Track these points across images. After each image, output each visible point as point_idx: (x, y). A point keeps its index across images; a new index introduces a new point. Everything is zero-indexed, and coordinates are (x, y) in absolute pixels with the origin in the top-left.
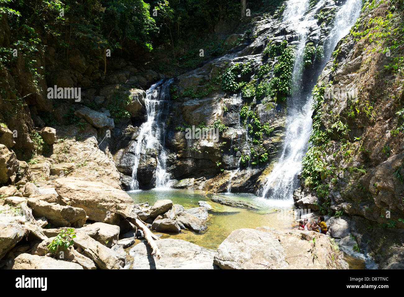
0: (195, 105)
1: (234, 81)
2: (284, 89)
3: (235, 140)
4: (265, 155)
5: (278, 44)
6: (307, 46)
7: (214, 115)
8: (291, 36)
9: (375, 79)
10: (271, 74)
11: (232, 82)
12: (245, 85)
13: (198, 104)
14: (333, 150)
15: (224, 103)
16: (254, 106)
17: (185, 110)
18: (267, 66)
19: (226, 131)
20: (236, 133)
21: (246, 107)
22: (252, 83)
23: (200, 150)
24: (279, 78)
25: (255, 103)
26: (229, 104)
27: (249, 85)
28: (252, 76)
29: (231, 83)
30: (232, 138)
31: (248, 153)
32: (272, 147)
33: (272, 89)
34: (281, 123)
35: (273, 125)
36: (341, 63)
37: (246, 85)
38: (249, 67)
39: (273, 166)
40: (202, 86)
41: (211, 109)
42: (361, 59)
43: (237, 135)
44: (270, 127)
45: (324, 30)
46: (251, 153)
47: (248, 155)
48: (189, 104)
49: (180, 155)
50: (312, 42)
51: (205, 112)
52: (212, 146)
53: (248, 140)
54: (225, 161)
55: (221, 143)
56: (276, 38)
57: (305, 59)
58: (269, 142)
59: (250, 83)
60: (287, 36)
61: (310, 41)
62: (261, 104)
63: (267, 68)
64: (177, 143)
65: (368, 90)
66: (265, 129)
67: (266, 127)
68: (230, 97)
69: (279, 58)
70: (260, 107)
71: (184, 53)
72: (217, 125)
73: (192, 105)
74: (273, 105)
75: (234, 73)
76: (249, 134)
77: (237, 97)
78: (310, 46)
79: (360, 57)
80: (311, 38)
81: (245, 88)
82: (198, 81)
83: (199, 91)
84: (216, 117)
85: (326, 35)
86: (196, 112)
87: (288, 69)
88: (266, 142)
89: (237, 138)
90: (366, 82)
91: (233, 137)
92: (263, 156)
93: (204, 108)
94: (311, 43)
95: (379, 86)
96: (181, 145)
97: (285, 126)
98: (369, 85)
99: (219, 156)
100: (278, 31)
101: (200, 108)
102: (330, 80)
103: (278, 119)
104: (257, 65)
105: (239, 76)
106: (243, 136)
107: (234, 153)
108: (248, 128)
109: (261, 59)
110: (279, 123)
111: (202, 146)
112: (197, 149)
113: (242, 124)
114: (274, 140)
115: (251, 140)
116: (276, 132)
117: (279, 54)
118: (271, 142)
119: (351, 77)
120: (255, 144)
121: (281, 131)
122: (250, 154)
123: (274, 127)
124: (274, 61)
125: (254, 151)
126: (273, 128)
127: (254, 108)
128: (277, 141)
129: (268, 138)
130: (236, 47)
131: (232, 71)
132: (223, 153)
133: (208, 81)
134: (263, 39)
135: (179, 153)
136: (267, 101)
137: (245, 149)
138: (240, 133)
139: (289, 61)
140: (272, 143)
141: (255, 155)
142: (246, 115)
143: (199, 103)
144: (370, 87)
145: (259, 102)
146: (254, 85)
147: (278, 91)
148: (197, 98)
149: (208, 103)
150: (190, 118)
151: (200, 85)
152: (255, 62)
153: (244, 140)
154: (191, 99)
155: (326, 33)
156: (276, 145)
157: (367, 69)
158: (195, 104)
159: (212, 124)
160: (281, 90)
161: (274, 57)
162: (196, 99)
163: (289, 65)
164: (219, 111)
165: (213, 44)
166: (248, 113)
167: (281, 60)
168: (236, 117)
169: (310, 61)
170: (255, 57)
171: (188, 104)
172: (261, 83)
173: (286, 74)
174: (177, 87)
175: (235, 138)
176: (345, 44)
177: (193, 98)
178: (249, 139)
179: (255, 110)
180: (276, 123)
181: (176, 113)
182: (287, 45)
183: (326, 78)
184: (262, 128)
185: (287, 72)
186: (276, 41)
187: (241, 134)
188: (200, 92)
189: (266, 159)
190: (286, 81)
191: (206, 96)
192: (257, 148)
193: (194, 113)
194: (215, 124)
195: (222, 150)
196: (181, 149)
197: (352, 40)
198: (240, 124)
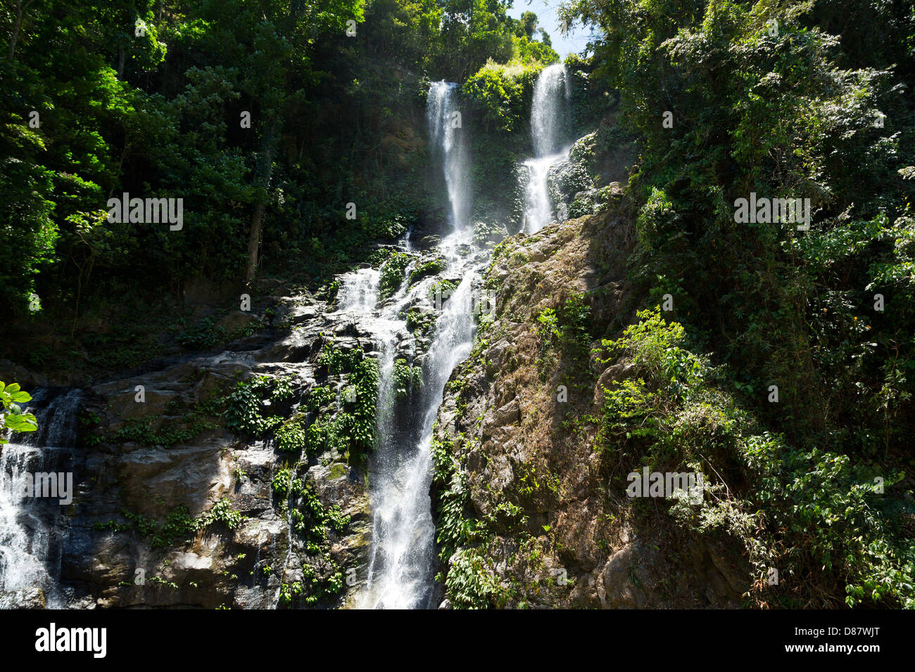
0: (158, 463)
1: (258, 413)
2: (364, 437)
3: (265, 548)
4: (336, 578)
5: (345, 350)
6: (397, 364)
7: (213, 489)
8: (368, 341)
9: (552, 439)
10: (335, 405)
11: (254, 415)
12: (281, 424)
13: (169, 460)
14: (503, 553)
15: (236, 460)
16: (304, 469)
17: (129, 476)
18: (327, 389)
19: (243, 527)
20: (267, 530)
21: (287, 471)
22: (297, 420)
23: (173, 580)
24: (352, 415)
25: (306, 462)
26: (249, 463)
27: (292, 425)
28: (295, 406)
29: (251, 417)
30: (260, 543)
31: (298, 578)
32: (349, 558)
33: (339, 435)
34: (362, 505)
35: (348, 511)
36: (472, 404)
37: (283, 424)
38: (290, 387)
39: (355, 601)
40: (173, 417)
41: (202, 475)
42: (517, 405)
43: (270, 537)
44: (343, 514)
45: (421, 342)
46: (303, 575)
47: (297, 581)
48: (141, 459)
49: (111, 600)
50: (403, 356)
51: (189, 482)
52: (208, 567)
53: (294, 547)
54: (239, 600)
55: (230, 558)
56: (339, 339)
57: (397, 386)
58: (343, 548)
59: (292, 418)
60: (361, 339)
61: (401, 356)
62: (318, 466)
63: (327, 393)
64: (101, 567)
65: (546, 456)
66: (333, 518)
67: (335, 515)
68: (247, 448)
69: (350, 378)
70: (318, 472)
71: (100, 328)
72: (221, 513)
73: (149, 462)
74: (345, 468)
75: (257, 397)
76: (295, 531)
77: (264, 447)
78: (402, 364)
79: (513, 402)
80: (402, 350)
81: (283, 429)
82: (162, 403)
83: (164, 428)
84: (217, 494)
85: (425, 350)
86: (162, 481)
87: (369, 399)
88: (337, 547)
89: (270, 544)
90: (538, 442)
91: (262, 540)
92: (332, 579)
93: (184, 471)
94: (404, 361)
95: (559, 450)
96: (115, 572)
97: (368, 512)
98: (545, 448)
99: (226, 590)
100: (340, 328)
101: (172, 471)
102: (457, 429)
103: (356, 497)
104: (305, 384)
105: (267, 403)
106: (282, 536)
107: (262, 579)
108: (292, 518)
109: (312, 374)
110: (357, 506)
111: (182, 567)
112: (164, 578)
113: (279, 511)
114: (353, 541)
115: (301, 544)
116: (356, 526)
117: (348, 368)
118: (347, 547)
119: (508, 430)
120: (312, 554)
121: (363, 522)
122: (302, 578)
123: (350, 514)
124: (339, 381)
125: (311, 570)
126: (349, 516)
127: (303, 474)
128: (357, 545)
129: (340, 539)
130: (245, 339)
131: (254, 391)
132: (236, 583)
133: (191, 407)
134: (307, 335)
135: (106, 596)
136: (332, 459)
137: (288, 568)
138: (275, 529)
139: (371, 385)
140: (349, 550)
141: (315, 580)
142: (287, 488)
143: (171, 457)
144: (547, 451)
145: (312, 461)
146: (302, 424)
147: (352, 441)
148: (161, 444)
149: (195, 459)
150: (141, 496)
151: (165, 413)
152: (299, 377)
153: (285, 546)
154: (142, 447)
155: (424, 347)
156: (356, 554)
157: (535, 424)
158: (157, 459)
159: (206, 511)
160: (359, 440)
161: (338, 374)
162: (158, 446)
163: (370, 392)
164: (225, 480)
165: (185, 322)
166: (290, 484)
167: (355, 382)
168: (265, 493)
169: (404, 390)
170: (298, 367)
171: (137, 461)
172: (317, 421)
173: (367, 408)
174: (100, 414)
175: (266, 544)
176: (472, 375)
177: (150, 445)
178: (295, 543)
179: (308, 478)
180: (353, 505)
181: (99, 482)
182: (364, 357)
183: (450, 426)
184: (326, 518)
185: (369, 406)
186: (341, 344)
187: (278, 532)
188: (169, 432)
189: (339, 586)
190: (367, 424)
191: (186, 442)
192: (317, 563)
193: (153, 483)
194: (216, 511)
195: (233, 576)
196: (115, 584)
197: (483, 370)
198: (273, 510)
